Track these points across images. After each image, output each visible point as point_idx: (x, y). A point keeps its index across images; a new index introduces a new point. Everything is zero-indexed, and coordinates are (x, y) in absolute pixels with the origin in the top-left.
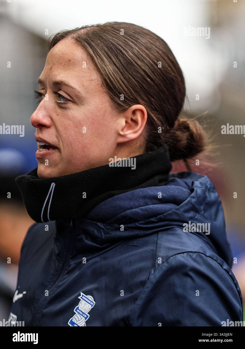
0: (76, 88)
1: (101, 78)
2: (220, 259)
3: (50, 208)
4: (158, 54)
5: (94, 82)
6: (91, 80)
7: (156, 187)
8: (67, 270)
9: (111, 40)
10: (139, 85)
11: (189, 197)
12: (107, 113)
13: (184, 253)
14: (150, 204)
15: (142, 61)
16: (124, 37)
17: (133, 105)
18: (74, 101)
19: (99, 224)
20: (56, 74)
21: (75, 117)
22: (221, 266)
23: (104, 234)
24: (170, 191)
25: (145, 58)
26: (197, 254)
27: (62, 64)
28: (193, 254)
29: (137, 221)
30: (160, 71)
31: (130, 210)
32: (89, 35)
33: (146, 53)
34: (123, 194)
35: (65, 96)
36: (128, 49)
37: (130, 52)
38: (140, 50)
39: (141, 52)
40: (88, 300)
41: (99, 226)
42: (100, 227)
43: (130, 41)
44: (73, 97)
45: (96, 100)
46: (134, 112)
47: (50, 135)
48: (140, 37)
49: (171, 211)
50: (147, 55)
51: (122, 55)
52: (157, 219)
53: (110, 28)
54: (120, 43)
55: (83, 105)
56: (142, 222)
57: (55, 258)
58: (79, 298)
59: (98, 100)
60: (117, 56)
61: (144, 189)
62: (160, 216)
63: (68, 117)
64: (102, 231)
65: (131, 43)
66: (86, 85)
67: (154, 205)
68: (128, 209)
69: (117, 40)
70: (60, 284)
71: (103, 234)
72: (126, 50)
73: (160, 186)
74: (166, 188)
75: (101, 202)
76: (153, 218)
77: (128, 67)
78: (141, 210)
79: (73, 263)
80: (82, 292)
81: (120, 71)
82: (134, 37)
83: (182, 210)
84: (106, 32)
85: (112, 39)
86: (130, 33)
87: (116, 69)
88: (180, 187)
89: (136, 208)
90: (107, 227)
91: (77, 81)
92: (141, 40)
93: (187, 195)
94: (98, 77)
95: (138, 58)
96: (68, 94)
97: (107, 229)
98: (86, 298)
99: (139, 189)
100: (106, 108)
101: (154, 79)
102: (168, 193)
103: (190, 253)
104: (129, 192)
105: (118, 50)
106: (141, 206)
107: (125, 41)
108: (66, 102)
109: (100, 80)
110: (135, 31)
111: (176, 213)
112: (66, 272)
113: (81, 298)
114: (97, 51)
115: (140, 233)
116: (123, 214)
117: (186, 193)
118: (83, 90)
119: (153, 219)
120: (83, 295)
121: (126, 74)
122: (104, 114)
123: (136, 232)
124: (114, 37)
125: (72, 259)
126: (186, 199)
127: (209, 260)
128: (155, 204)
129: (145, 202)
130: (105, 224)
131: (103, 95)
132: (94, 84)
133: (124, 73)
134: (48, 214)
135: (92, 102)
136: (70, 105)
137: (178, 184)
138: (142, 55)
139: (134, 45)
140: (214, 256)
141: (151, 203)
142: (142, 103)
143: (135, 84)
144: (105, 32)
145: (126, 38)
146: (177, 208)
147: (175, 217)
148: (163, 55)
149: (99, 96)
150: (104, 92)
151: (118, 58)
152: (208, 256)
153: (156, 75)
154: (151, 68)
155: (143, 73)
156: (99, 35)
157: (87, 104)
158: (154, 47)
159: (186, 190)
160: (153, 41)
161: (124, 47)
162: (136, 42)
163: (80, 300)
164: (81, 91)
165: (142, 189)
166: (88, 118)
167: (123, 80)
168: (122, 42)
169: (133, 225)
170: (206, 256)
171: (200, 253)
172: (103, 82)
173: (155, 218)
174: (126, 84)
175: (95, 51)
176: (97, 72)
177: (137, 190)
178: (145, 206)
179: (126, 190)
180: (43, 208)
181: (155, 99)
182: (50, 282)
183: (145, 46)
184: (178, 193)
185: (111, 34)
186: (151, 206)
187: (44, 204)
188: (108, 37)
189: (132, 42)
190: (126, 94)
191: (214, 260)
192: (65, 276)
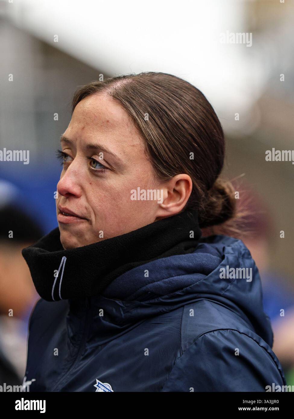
0: (116, 154)
1: (144, 143)
2: (256, 336)
3: (61, 286)
4: (203, 113)
5: (136, 148)
6: (133, 146)
7: (181, 256)
8: (82, 355)
9: (154, 99)
10: (185, 151)
11: (219, 265)
12: (149, 183)
13: (214, 332)
14: (174, 276)
15: (189, 124)
16: (167, 94)
17: (178, 174)
18: (113, 169)
19: (117, 302)
20: (91, 136)
21: (112, 188)
22: (258, 343)
23: (124, 313)
24: (197, 259)
25: (192, 120)
26: (230, 331)
27: (99, 125)
28: (225, 331)
29: (160, 296)
30: (206, 134)
31: (151, 284)
32: (128, 91)
33: (192, 113)
34: (143, 266)
35: (102, 163)
36: (174, 109)
37: (175, 113)
38: (186, 109)
39: (187, 113)
40: (106, 389)
41: (117, 304)
42: (119, 305)
43: (174, 99)
44: (111, 164)
45: (137, 168)
46: (178, 183)
47: (78, 207)
48: (183, 93)
49: (199, 282)
50: (194, 116)
51: (167, 117)
52: (183, 292)
53: (150, 82)
54: (164, 102)
55: (123, 174)
56: (166, 296)
57: (69, 342)
58: (95, 386)
59: (140, 169)
60: (161, 118)
61: (166, 258)
62: (187, 289)
63: (105, 188)
64: (121, 309)
65: (175, 102)
66: (127, 151)
67: (179, 277)
68: (149, 283)
69: (160, 98)
70: (74, 371)
71: (122, 313)
72: (171, 111)
73: (184, 254)
74: (193, 256)
75: (119, 276)
76: (179, 291)
77: (174, 131)
78: (164, 283)
79: (89, 347)
80: (98, 379)
81: (165, 136)
82: (177, 94)
83: (212, 280)
84: (147, 87)
85: (155, 97)
86: (172, 89)
87: (161, 133)
88: (208, 254)
89: (159, 281)
90: (127, 305)
91: (117, 147)
92: (185, 97)
93: (217, 263)
94: (141, 142)
95: (185, 120)
96: (106, 161)
97: (126, 307)
98: (103, 386)
99: (161, 259)
100: (148, 177)
101: (200, 144)
102: (194, 261)
103: (221, 331)
104: (149, 263)
105: (162, 110)
106: (163, 279)
107: (169, 99)
108: (103, 170)
109: (143, 145)
110: (176, 85)
111: (205, 284)
112: (82, 357)
113: (98, 386)
114: (140, 112)
115: (164, 310)
116: (144, 288)
117: (215, 261)
118: (124, 157)
119: (178, 293)
120: (99, 383)
121: (171, 139)
122: (146, 185)
123: (161, 309)
124: (156, 94)
125: (88, 342)
126: (216, 268)
127: (243, 337)
128: (179, 275)
129: (169, 273)
130: (124, 302)
131: (145, 163)
132: (136, 150)
133: (169, 138)
134: (60, 292)
135: (133, 171)
136: (108, 173)
137: (206, 251)
138: (188, 116)
139: (179, 104)
140: (248, 333)
141: (175, 274)
142: (187, 172)
143: (181, 150)
144: (145, 87)
145: (170, 95)
146: (205, 278)
147: (204, 289)
148: (208, 115)
149: (141, 164)
150: (147, 159)
151: (162, 120)
152: (242, 333)
153: (203, 139)
154: (198, 131)
155: (190, 138)
156: (139, 91)
157: (128, 173)
158: (198, 105)
159: (216, 258)
160: (196, 98)
161: (169, 107)
162: (180, 101)
163: (96, 388)
164: (121, 158)
165: (164, 259)
166: (128, 190)
167: (169, 146)
168: (166, 101)
169: (156, 301)
170: (240, 332)
171: (232, 330)
172: (146, 149)
173: (181, 291)
174: (171, 151)
175: (139, 113)
176: (139, 136)
177: (159, 260)
178: (169, 278)
179: (147, 261)
180: (54, 286)
181: (201, 167)
182: (63, 369)
183: (190, 105)
184: (207, 262)
185: (152, 90)
186: (176, 278)
187: (54, 281)
188: (150, 94)
189: (176, 100)
190: (171, 162)
191: (249, 337)
192: (81, 362)
